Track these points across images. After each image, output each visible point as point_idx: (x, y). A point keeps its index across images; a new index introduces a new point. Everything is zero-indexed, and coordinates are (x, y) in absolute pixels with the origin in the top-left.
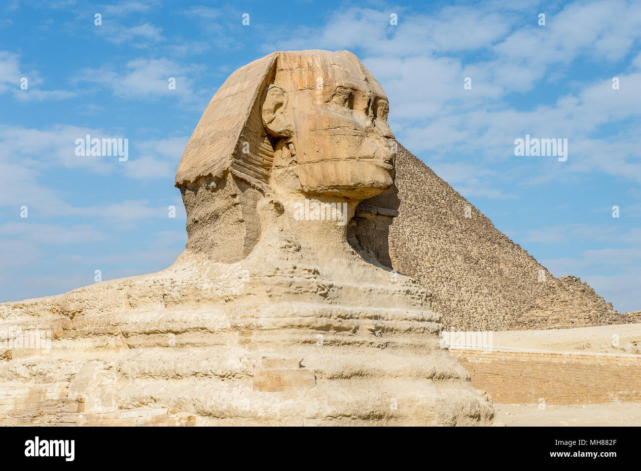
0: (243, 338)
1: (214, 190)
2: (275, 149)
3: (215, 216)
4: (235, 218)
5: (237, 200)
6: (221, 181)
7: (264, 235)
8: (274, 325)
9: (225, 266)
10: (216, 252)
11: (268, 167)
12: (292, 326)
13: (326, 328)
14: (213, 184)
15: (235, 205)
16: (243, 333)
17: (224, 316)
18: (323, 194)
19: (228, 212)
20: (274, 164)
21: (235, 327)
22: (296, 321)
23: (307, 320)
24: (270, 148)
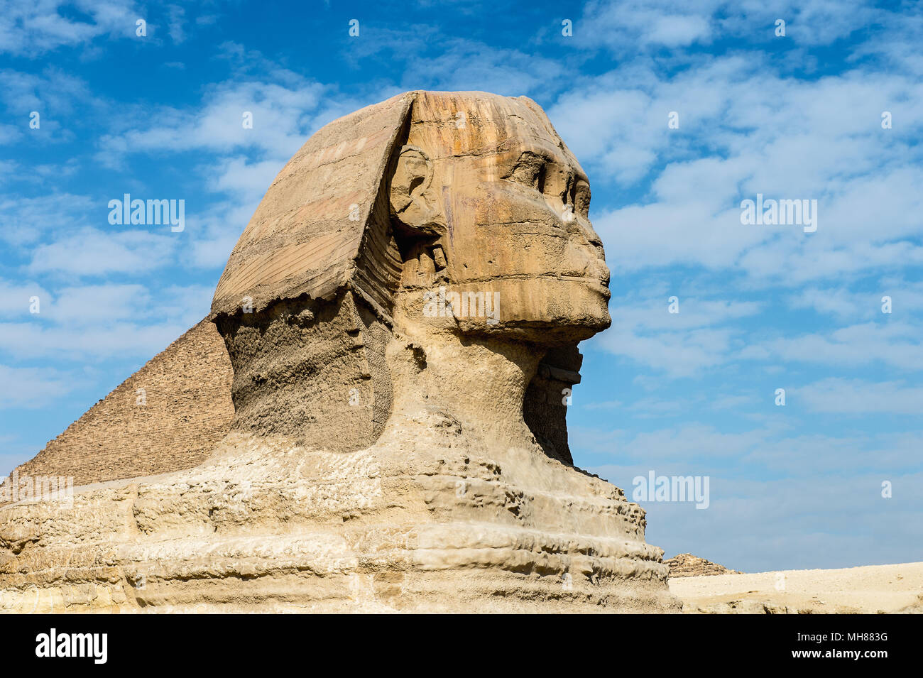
0: (384, 586)
1: (307, 323)
2: (405, 258)
3: (309, 369)
4: (353, 372)
5: (358, 340)
6: (326, 307)
7: (398, 404)
8: (444, 561)
9: (337, 456)
10: (312, 432)
11: (393, 287)
12: (476, 564)
13: (526, 569)
14: (307, 313)
15: (355, 348)
16: (384, 577)
17: (344, 547)
18: (495, 336)
19: (338, 362)
20: (403, 283)
21: (368, 567)
22: (482, 554)
23: (500, 554)
24: (397, 255)
